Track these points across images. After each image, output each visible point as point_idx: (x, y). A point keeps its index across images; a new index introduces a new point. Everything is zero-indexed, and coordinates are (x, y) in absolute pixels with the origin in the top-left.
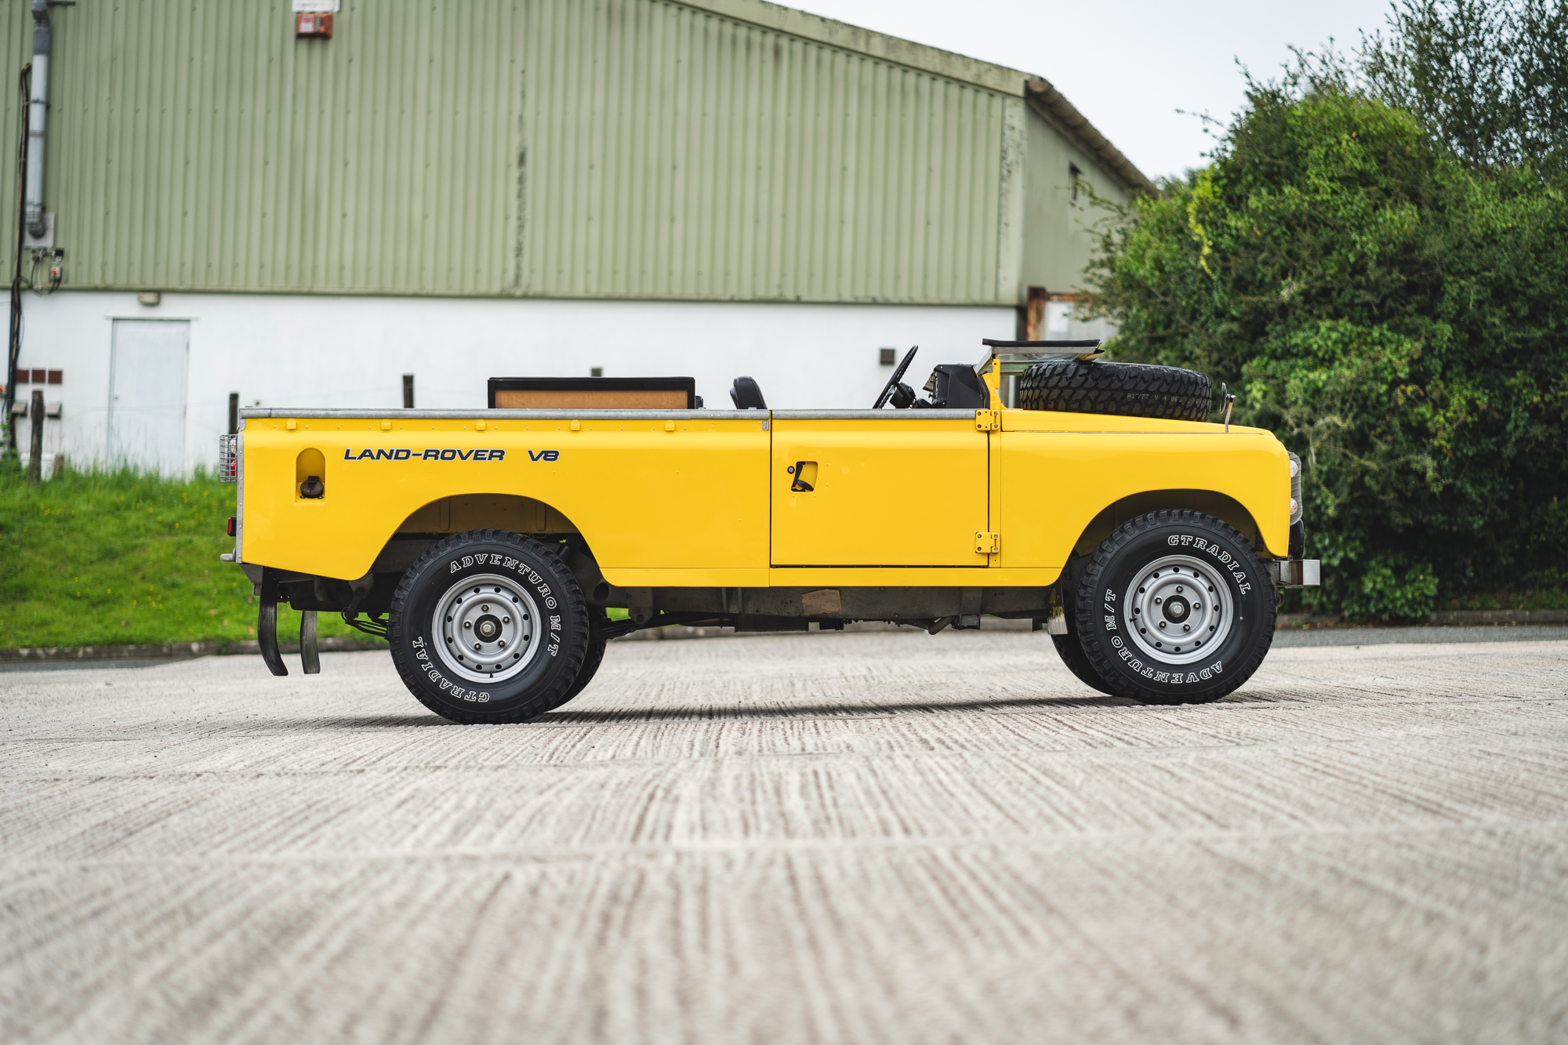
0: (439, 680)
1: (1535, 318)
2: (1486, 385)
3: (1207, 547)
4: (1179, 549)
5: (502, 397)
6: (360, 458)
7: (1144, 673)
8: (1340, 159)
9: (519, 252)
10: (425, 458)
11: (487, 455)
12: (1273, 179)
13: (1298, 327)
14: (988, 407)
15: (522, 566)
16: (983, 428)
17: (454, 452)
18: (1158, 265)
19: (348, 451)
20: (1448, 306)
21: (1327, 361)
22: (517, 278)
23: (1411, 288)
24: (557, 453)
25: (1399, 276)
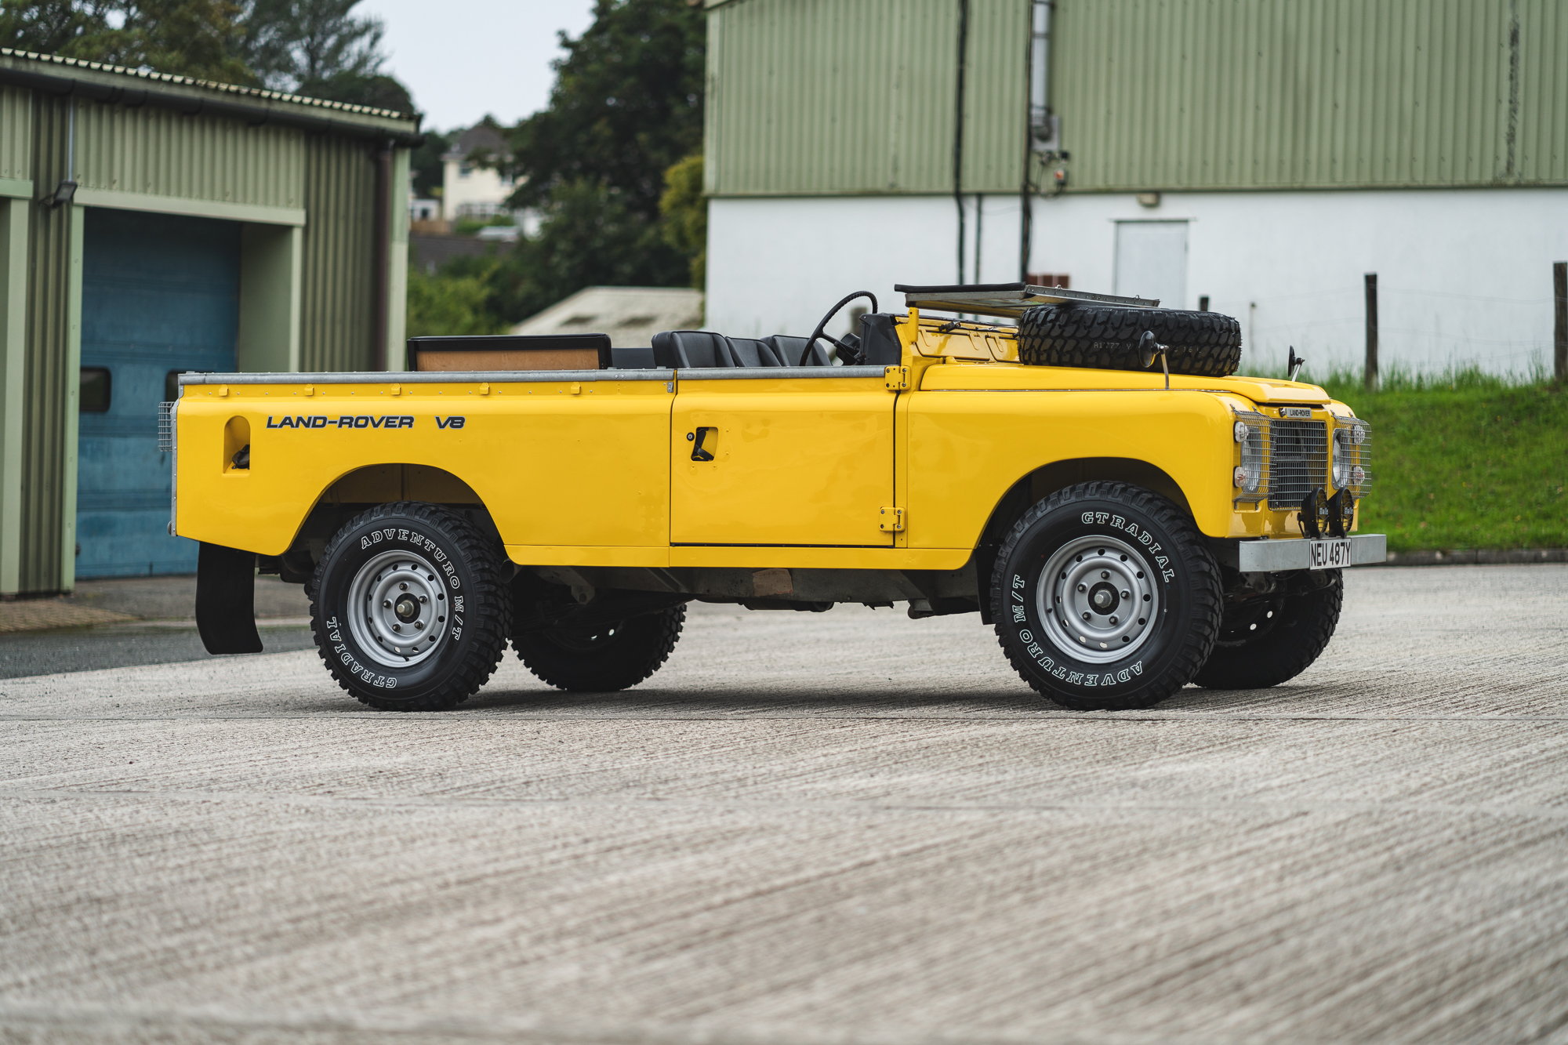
0: (351, 664)
3: (1126, 526)
4: (1095, 529)
5: (425, 358)
6: (281, 426)
7: (1055, 673)
9: (1511, 138)
10: (340, 426)
11: (397, 422)
14: (899, 363)
15: (428, 542)
16: (891, 387)
17: (366, 419)
19: (270, 419)
22: (1510, 165)
24: (463, 419)
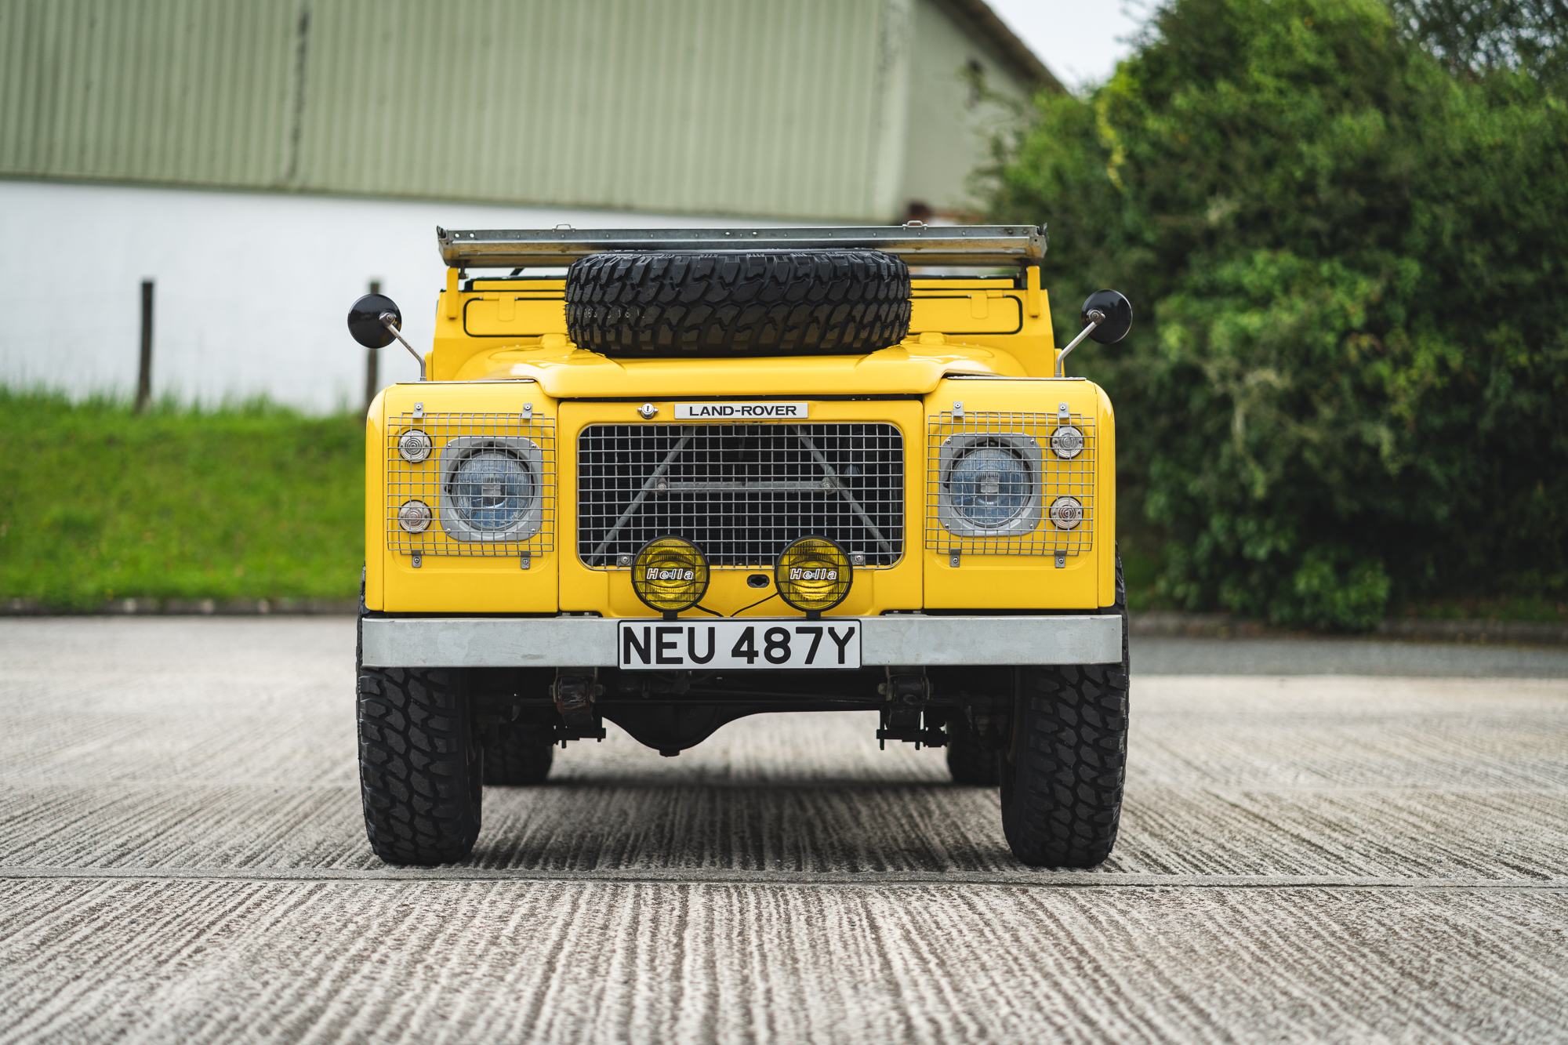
1: (1527, 257)
2: (1462, 340)
8: (1289, 51)
9: (296, 136)
12: (1205, 72)
13: (1229, 255)
18: (1059, 175)
20: (1417, 239)
21: (1262, 301)
22: (293, 170)
23: (1371, 215)
25: (1356, 199)
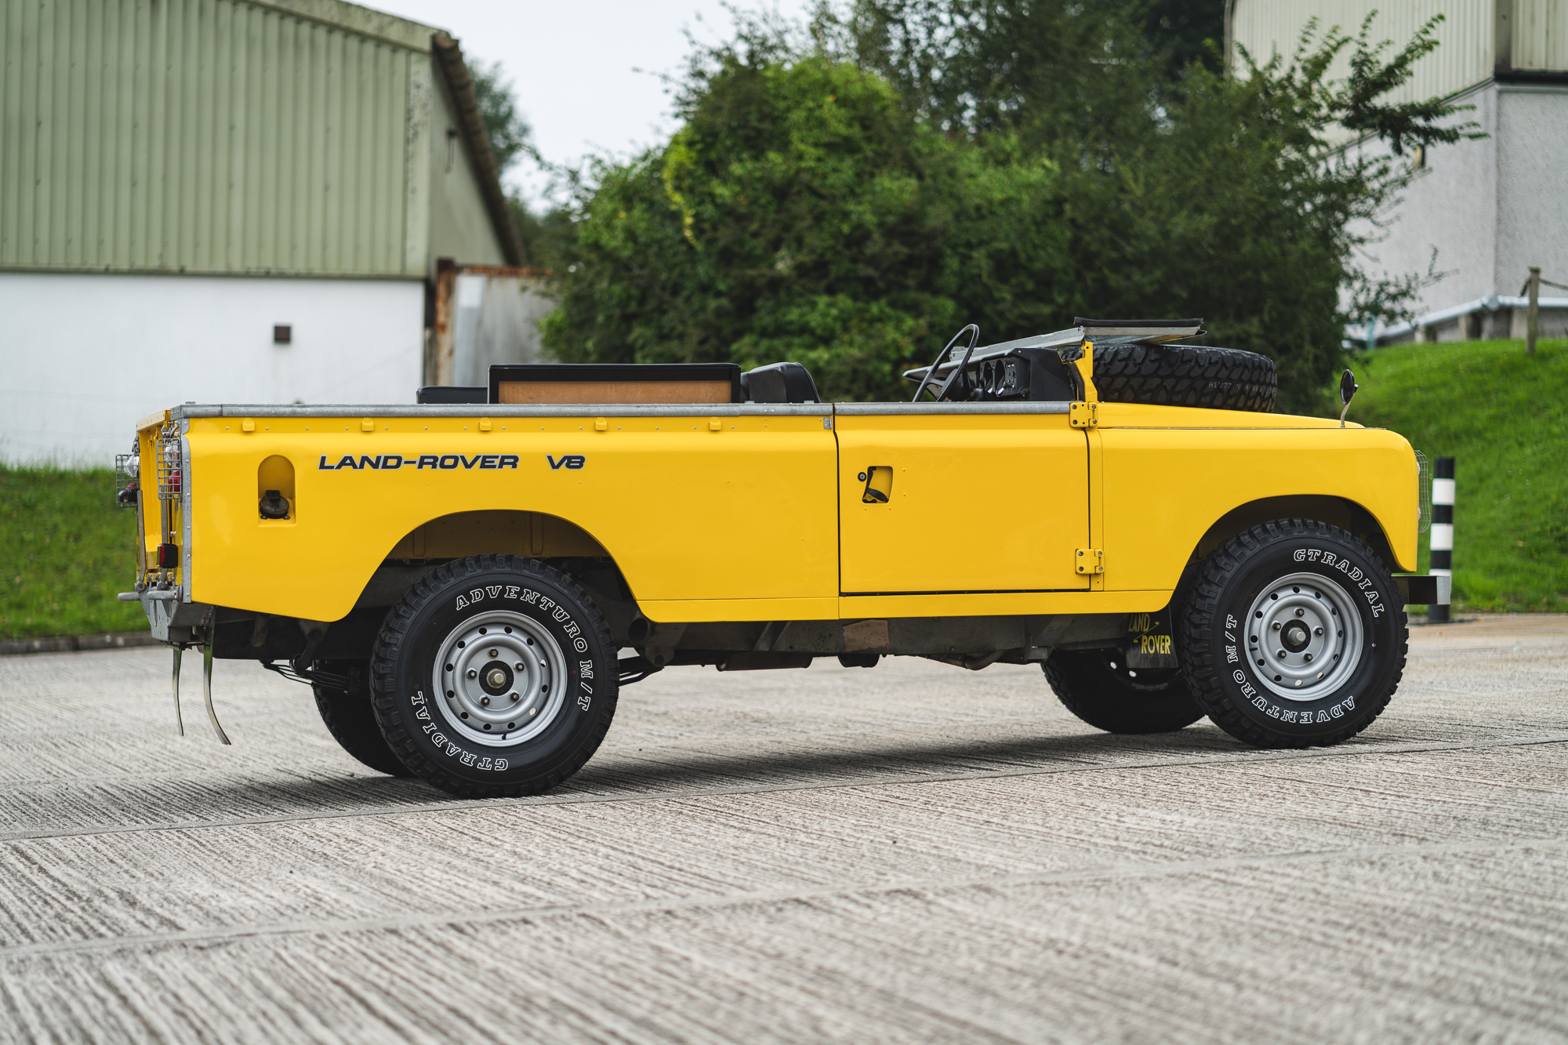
0: (444, 746)
1: (1041, 292)
3: (1336, 563)
4: (1306, 566)
5: (506, 389)
6: (339, 467)
7: (1269, 712)
10: (420, 467)
11: (497, 462)
12: (755, 144)
13: (789, 303)
14: (1082, 399)
15: (544, 599)
16: (1080, 424)
17: (456, 458)
19: (323, 459)
20: (949, 281)
21: (827, 339)
24: (582, 459)
25: (901, 249)
